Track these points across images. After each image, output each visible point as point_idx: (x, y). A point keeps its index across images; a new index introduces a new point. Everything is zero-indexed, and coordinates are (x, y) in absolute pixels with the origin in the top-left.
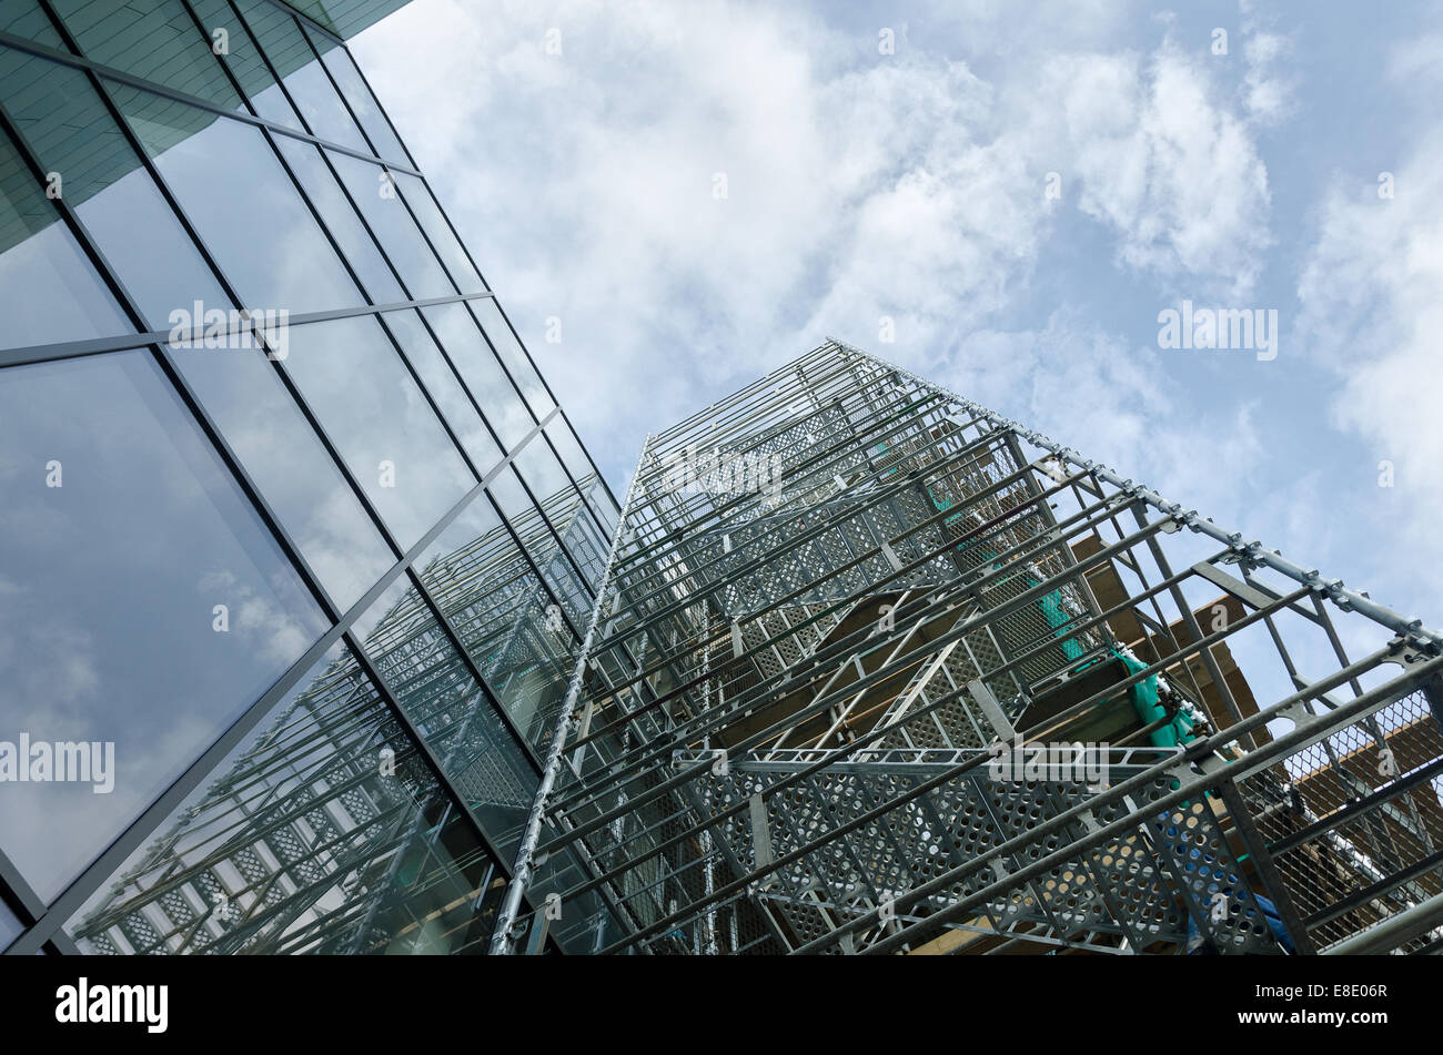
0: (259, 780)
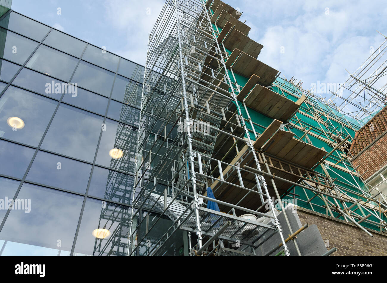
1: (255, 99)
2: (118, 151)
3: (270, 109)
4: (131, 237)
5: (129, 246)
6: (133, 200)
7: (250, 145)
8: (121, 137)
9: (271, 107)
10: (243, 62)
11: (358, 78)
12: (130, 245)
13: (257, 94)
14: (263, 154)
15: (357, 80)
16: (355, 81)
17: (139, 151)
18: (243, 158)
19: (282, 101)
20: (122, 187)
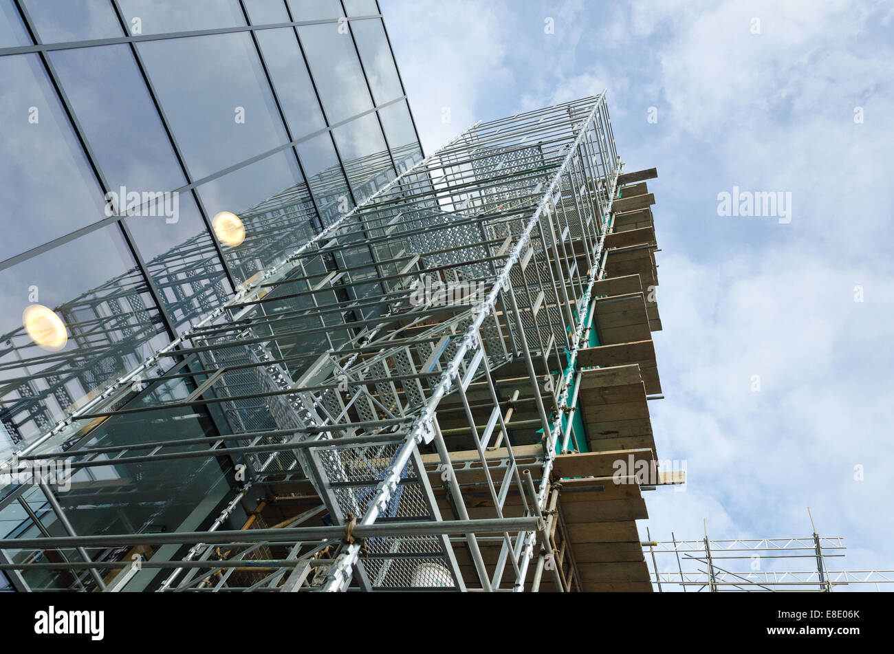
0: (180, 259)
1: (605, 388)
2: (239, 228)
3: (608, 436)
4: (123, 384)
5: (100, 397)
6: (199, 326)
7: (550, 451)
8: (255, 220)
9: (613, 432)
10: (625, 313)
11: (713, 554)
12: (103, 398)
13: (618, 382)
14: (555, 494)
15: (709, 558)
16: (704, 554)
17: (295, 259)
18: (472, 466)
19: (643, 441)
20: (188, 290)
